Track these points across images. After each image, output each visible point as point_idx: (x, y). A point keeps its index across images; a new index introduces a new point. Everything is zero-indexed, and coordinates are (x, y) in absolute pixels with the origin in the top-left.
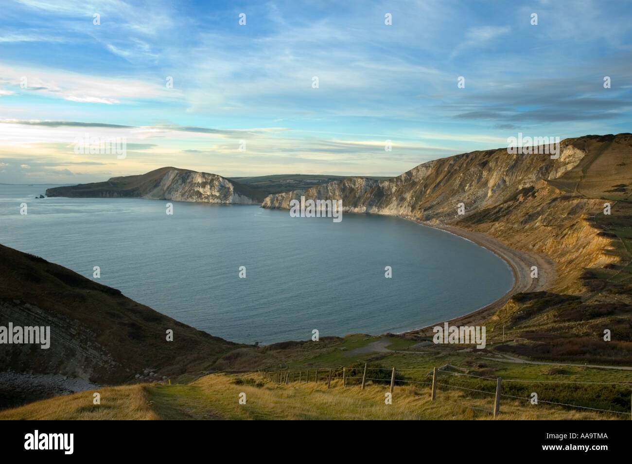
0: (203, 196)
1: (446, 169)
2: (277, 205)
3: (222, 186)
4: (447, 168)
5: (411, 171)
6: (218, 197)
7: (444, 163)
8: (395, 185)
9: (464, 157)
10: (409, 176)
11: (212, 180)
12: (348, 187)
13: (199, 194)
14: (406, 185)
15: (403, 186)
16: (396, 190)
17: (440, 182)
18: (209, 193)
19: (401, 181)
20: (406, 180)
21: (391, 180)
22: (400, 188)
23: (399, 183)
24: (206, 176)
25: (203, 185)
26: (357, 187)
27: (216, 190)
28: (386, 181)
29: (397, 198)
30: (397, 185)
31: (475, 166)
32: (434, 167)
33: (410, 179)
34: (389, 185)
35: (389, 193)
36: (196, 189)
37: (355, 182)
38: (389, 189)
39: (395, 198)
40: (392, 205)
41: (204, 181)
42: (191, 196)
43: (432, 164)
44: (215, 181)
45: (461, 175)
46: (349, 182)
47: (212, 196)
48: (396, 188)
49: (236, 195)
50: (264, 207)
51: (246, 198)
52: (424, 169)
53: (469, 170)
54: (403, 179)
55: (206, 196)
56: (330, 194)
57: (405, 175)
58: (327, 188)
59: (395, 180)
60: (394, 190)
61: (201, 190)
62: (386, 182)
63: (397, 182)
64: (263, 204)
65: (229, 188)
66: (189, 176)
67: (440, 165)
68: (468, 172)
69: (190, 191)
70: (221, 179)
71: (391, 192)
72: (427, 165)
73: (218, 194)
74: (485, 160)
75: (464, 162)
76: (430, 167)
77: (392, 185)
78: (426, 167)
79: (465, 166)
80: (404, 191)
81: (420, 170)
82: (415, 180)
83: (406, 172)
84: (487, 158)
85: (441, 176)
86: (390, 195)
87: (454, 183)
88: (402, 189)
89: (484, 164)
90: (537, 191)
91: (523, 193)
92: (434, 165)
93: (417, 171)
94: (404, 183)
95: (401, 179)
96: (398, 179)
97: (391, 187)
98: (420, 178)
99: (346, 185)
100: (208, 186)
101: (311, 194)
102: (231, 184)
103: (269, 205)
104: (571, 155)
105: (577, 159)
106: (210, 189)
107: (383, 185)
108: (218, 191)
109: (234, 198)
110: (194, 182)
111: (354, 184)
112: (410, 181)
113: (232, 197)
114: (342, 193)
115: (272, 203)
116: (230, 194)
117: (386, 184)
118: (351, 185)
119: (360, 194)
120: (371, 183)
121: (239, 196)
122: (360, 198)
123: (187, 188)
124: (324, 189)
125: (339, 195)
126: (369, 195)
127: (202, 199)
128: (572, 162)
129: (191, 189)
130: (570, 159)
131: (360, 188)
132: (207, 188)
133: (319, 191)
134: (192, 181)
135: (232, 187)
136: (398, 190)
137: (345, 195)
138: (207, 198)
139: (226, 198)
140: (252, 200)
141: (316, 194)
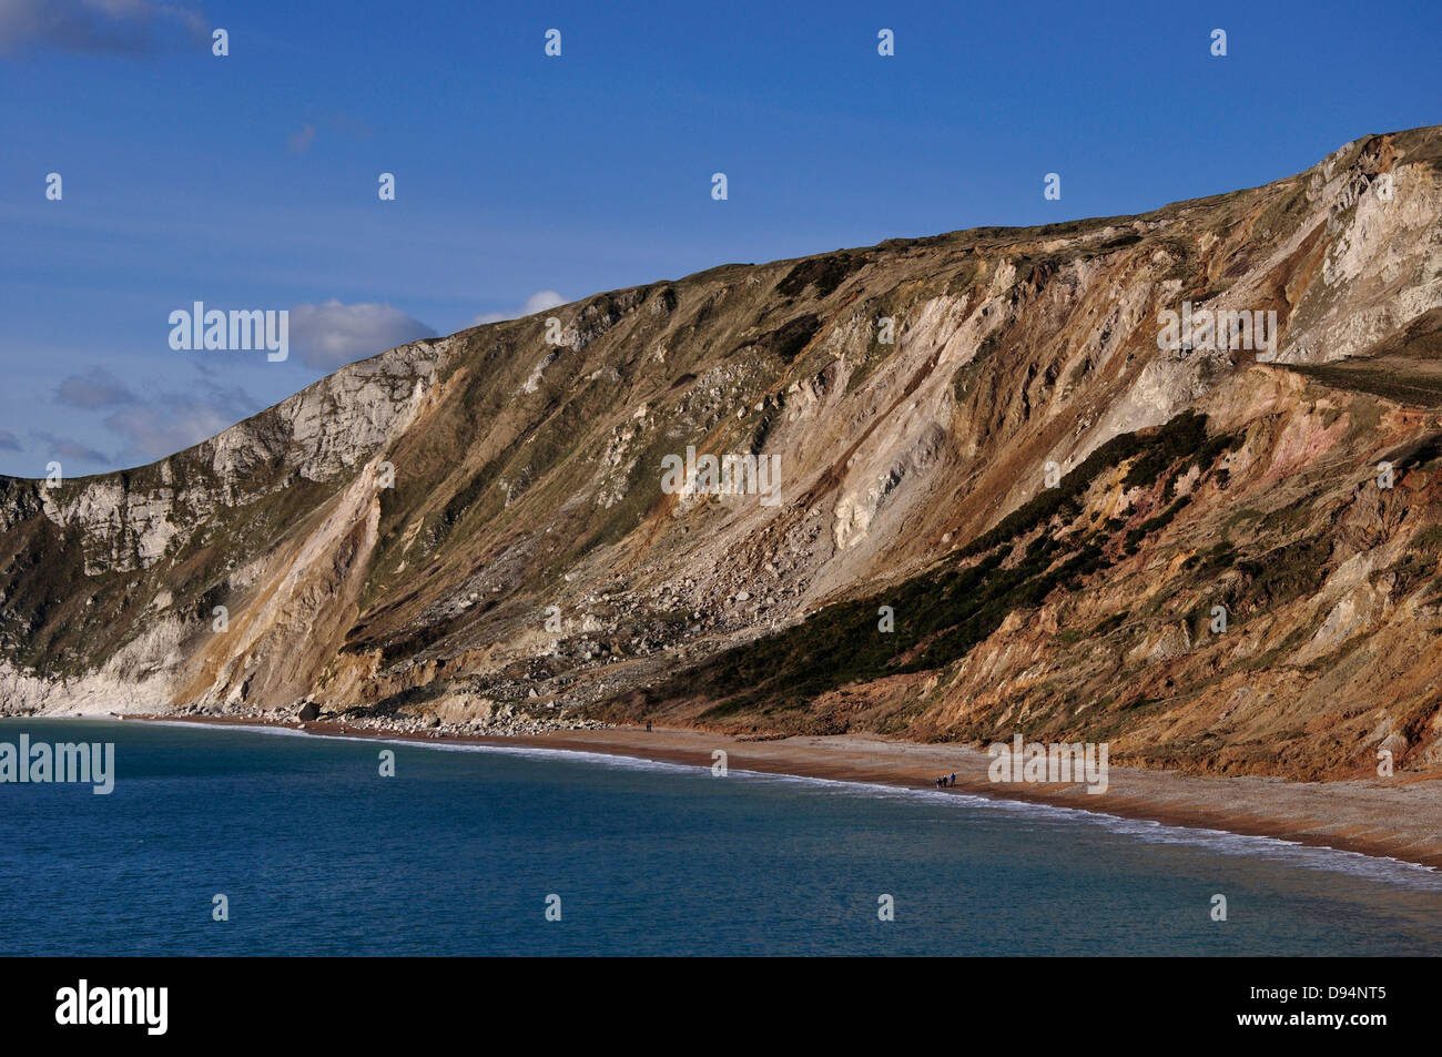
1: (530, 386)
4: (538, 375)
5: (284, 413)
7: (512, 348)
8: (164, 506)
9: (655, 305)
10: (263, 440)
14: (249, 508)
15: (224, 513)
16: (174, 539)
17: (492, 469)
19: (213, 482)
20: (245, 478)
21: (132, 481)
22: (202, 530)
23: (195, 495)
28: (99, 480)
29: (177, 594)
30: (179, 513)
31: (729, 354)
32: (444, 376)
33: (278, 462)
34: (123, 509)
35: (126, 567)
38: (125, 537)
39: (163, 600)
40: (142, 647)
43: (433, 357)
45: (642, 412)
48: (172, 529)
52: (373, 392)
53: (689, 378)
54: (224, 465)
57: (237, 439)
59: (165, 476)
60: (154, 545)
62: (100, 491)
63: (179, 487)
67: (489, 365)
68: (686, 391)
71: (137, 560)
72: (398, 369)
74: (797, 314)
75: (649, 335)
76: (413, 377)
77: (139, 513)
78: (391, 381)
79: (660, 355)
80: (234, 546)
81: (346, 400)
82: (311, 473)
83: (247, 423)
84: (807, 303)
85: (500, 432)
86: (129, 577)
87: (594, 468)
88: (219, 534)
89: (793, 341)
90: (1232, 441)
91: (1124, 468)
92: (442, 363)
93: (327, 407)
94: (235, 494)
95: (207, 469)
96: (190, 466)
97: (139, 526)
98: (349, 459)
107: (79, 510)
112: (273, 480)
117: (96, 506)
136: (185, 540)
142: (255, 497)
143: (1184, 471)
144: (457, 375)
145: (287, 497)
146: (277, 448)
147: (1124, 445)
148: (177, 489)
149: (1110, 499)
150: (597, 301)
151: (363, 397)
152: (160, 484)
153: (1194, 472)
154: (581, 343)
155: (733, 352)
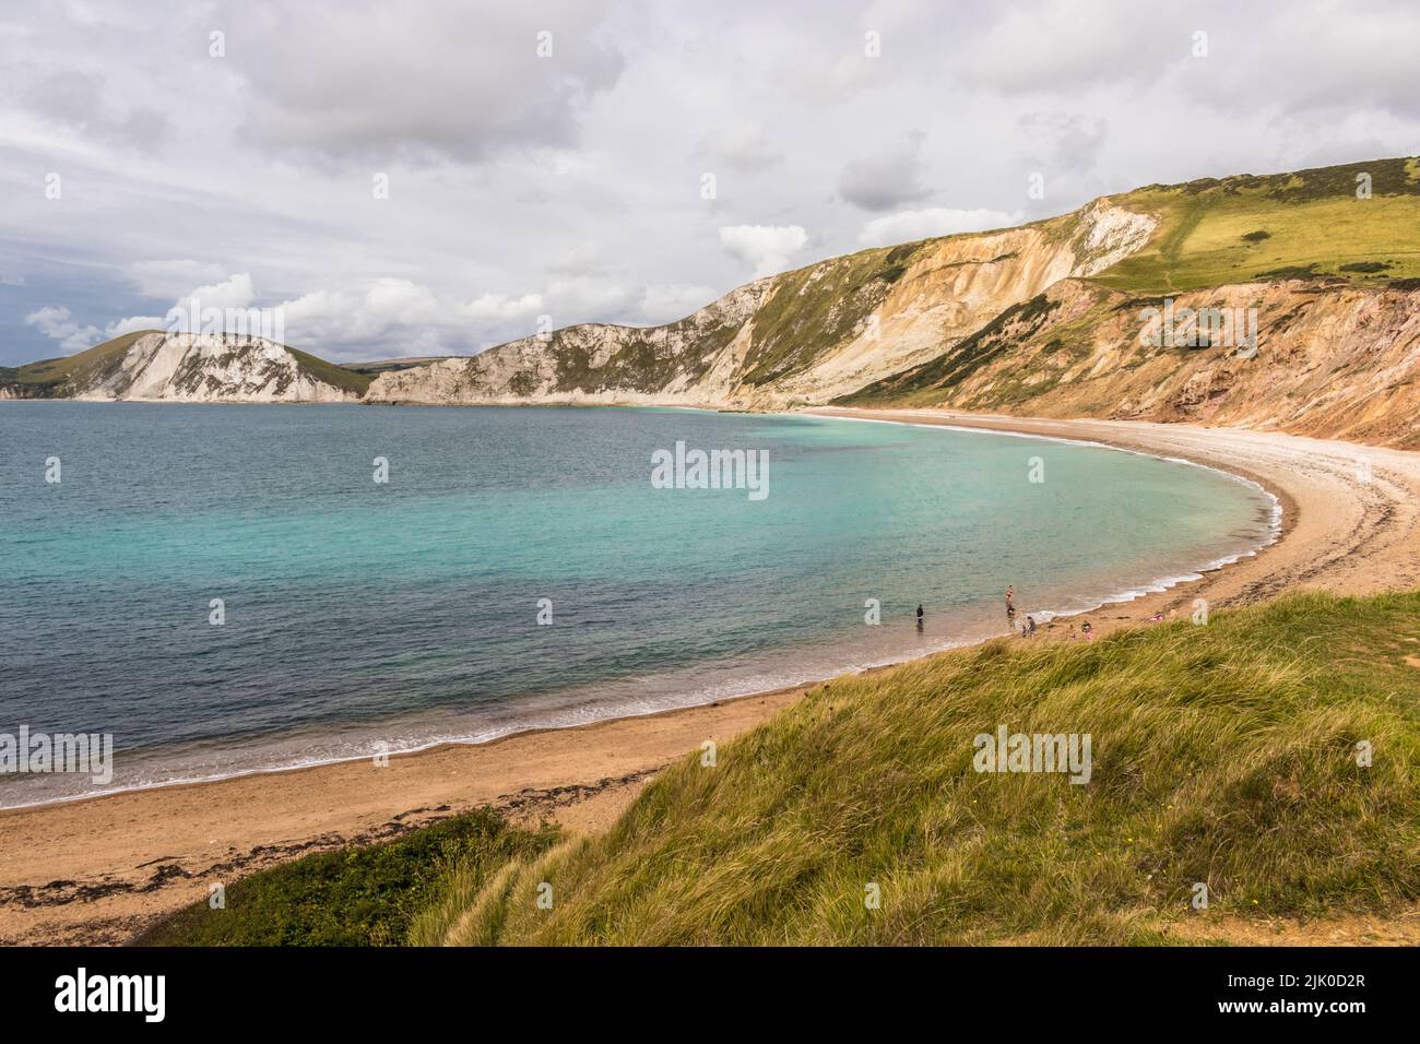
0: (224, 388)
1: (802, 293)
2: (401, 396)
3: (270, 362)
5: (718, 304)
7: (796, 280)
8: (680, 336)
10: (712, 314)
11: (245, 350)
12: (570, 347)
13: (214, 383)
14: (708, 337)
16: (683, 347)
18: (237, 380)
19: (696, 328)
20: (706, 329)
21: (673, 328)
22: (692, 344)
23: (690, 333)
25: (226, 361)
26: (591, 344)
27: (255, 372)
28: (660, 328)
29: (686, 367)
30: (685, 338)
32: (772, 290)
33: (717, 321)
34: (667, 338)
35: (668, 357)
36: (207, 371)
37: (585, 335)
38: (668, 347)
39: (681, 368)
40: (675, 384)
41: (227, 352)
43: (767, 284)
44: (251, 352)
45: (841, 300)
46: (571, 335)
47: (248, 385)
48: (683, 343)
49: (305, 381)
51: (328, 387)
52: (748, 296)
53: (858, 288)
54: (699, 321)
55: (232, 386)
56: (527, 364)
58: (519, 352)
59: (680, 326)
60: (678, 348)
61: (219, 373)
62: (660, 332)
63: (684, 330)
64: (367, 396)
65: (287, 366)
67: (788, 286)
69: (192, 377)
70: (266, 345)
71: (672, 354)
72: (756, 288)
73: (259, 380)
74: (895, 265)
75: (843, 274)
76: (761, 291)
77: (673, 339)
78: (753, 292)
79: (847, 279)
80: (703, 349)
81: (739, 299)
82: (727, 324)
83: (706, 308)
84: (898, 262)
85: (792, 309)
86: (669, 360)
87: (825, 320)
88: (699, 346)
89: (894, 275)
90: (1057, 305)
91: (1020, 314)
92: (771, 286)
93: (732, 302)
94: (703, 332)
95: (692, 323)
96: (688, 323)
97: (672, 343)
98: (740, 319)
99: (565, 342)
100: (236, 364)
101: (482, 366)
102: (290, 355)
103: (381, 396)
104: (1120, 230)
105: (1136, 237)
106: (241, 369)
107: (653, 338)
108: (262, 374)
109: (300, 389)
110: (201, 358)
111: (584, 341)
112: (716, 327)
113: (292, 387)
114: (555, 361)
115: (388, 392)
116: (289, 380)
117: (658, 337)
118: (577, 342)
119: (598, 361)
120: (623, 335)
121: (313, 384)
122: (598, 371)
123: (185, 371)
124: (513, 354)
125: (549, 367)
126: (620, 363)
127: (222, 394)
128: (1123, 243)
129: (196, 373)
130: (1118, 237)
131: (599, 349)
132: (233, 369)
133: (501, 360)
134: (199, 355)
135: (294, 364)
136: (687, 346)
137: (562, 367)
138: (234, 390)
139: (280, 389)
140: (345, 392)
141: (494, 367)
142: (709, 333)
143: (1039, 316)
144: (778, 288)
145: (719, 332)
146: (716, 316)
147: (1016, 306)
149: (1015, 327)
150: (824, 262)
151: (745, 297)
152: (678, 329)
153: (1043, 316)
154: (819, 278)
155: (872, 279)
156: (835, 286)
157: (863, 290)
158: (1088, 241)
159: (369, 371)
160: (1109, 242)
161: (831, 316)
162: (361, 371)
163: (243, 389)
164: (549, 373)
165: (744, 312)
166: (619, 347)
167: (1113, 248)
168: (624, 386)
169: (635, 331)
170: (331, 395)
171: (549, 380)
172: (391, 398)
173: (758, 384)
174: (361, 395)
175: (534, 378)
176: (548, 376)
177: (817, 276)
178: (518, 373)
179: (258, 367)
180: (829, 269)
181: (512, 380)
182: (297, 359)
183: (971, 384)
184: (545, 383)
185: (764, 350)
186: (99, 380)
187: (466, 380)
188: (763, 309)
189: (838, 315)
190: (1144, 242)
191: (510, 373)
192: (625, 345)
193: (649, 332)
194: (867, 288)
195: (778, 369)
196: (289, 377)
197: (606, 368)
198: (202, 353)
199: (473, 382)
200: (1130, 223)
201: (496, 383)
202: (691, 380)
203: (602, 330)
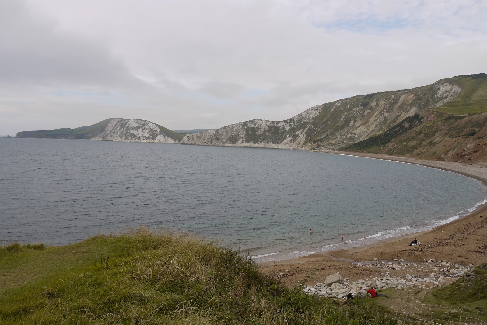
0: (136, 137)
1: (332, 110)
2: (193, 142)
3: (151, 129)
5: (302, 114)
6: (148, 138)
7: (330, 106)
8: (288, 125)
11: (144, 125)
12: (250, 127)
13: (133, 136)
16: (289, 128)
17: (327, 120)
18: (140, 135)
19: (294, 122)
20: (298, 122)
21: (286, 122)
23: (292, 123)
24: (139, 121)
25: (137, 129)
26: (258, 126)
29: (290, 135)
30: (290, 125)
32: (321, 110)
34: (284, 125)
36: (131, 132)
37: (256, 123)
38: (284, 128)
39: (288, 136)
40: (286, 141)
41: (138, 125)
42: (127, 138)
43: (320, 107)
44: (145, 125)
45: (346, 114)
46: (251, 123)
47: (144, 137)
49: (162, 136)
50: (182, 144)
51: (169, 138)
52: (313, 111)
53: (352, 109)
54: (295, 120)
55: (139, 137)
56: (235, 133)
57: (297, 117)
58: (233, 128)
60: (287, 129)
61: (135, 133)
64: (182, 142)
65: (156, 131)
66: (127, 123)
69: (126, 133)
70: (150, 124)
71: (285, 131)
72: (316, 108)
73: (147, 135)
75: (347, 104)
76: (318, 110)
77: (286, 125)
78: (315, 110)
79: (348, 106)
80: (296, 129)
81: (310, 112)
82: (305, 121)
83: (298, 115)
84: (367, 101)
85: (328, 116)
86: (284, 133)
87: (340, 120)
88: (295, 128)
89: (365, 105)
90: (422, 118)
92: (321, 108)
93: (307, 113)
94: (296, 123)
96: (291, 120)
99: (249, 125)
100: (140, 130)
101: (220, 133)
102: (158, 127)
103: (186, 142)
104: (448, 91)
105: (454, 94)
106: (142, 131)
107: (279, 125)
108: (148, 133)
109: (160, 138)
110: (130, 127)
111: (255, 125)
112: (301, 122)
113: (158, 138)
114: (245, 132)
115: (188, 141)
116: (157, 135)
117: (281, 124)
118: (253, 126)
119: (260, 132)
120: (269, 123)
121: (164, 137)
122: (260, 136)
123: (125, 131)
124: (231, 129)
125: (242, 134)
126: (267, 133)
127: (136, 139)
128: (449, 96)
129: (128, 132)
130: (448, 94)
131: (260, 128)
132: (139, 131)
133: (227, 131)
134: (129, 126)
135: (159, 130)
136: (291, 128)
137: (247, 134)
138: (139, 138)
139: (154, 138)
140: (175, 140)
141: (224, 133)
142: (298, 124)
144: (323, 109)
145: (302, 124)
146: (301, 118)
147: (408, 118)
148: (290, 123)
149: (407, 125)
150: (341, 100)
151: (312, 112)
152: (288, 122)
153: (417, 122)
154: (338, 105)
155: (358, 106)
156: (344, 108)
157: (354, 110)
158: (436, 95)
159: (183, 133)
160: (444, 95)
161: (342, 119)
162: (181, 133)
163: (142, 138)
164: (242, 136)
165: (311, 117)
166: (267, 128)
167: (445, 98)
168: (268, 141)
169: (273, 122)
170: (170, 141)
171: (242, 138)
172: (189, 143)
173: (315, 142)
174: (180, 141)
175: (237, 137)
176: (242, 137)
177: (337, 105)
178: (232, 135)
179: (147, 131)
180: (342, 102)
181: (230, 138)
182: (159, 129)
183: (389, 145)
184: (241, 140)
185: (317, 130)
186: (98, 134)
187: (214, 137)
188: (317, 116)
189: (345, 119)
190: (456, 96)
191: (229, 135)
192: (269, 127)
193: (278, 123)
194: (355, 109)
195: (322, 137)
196: (157, 134)
197: (262, 135)
198: (130, 126)
199: (217, 138)
200: (452, 89)
201: (224, 139)
202: (291, 140)
203: (261, 122)
